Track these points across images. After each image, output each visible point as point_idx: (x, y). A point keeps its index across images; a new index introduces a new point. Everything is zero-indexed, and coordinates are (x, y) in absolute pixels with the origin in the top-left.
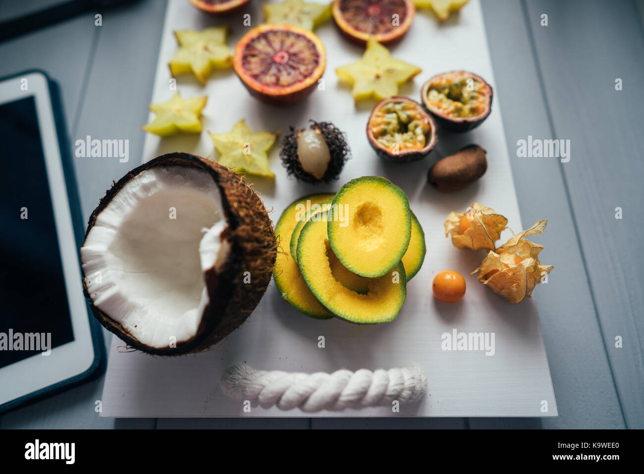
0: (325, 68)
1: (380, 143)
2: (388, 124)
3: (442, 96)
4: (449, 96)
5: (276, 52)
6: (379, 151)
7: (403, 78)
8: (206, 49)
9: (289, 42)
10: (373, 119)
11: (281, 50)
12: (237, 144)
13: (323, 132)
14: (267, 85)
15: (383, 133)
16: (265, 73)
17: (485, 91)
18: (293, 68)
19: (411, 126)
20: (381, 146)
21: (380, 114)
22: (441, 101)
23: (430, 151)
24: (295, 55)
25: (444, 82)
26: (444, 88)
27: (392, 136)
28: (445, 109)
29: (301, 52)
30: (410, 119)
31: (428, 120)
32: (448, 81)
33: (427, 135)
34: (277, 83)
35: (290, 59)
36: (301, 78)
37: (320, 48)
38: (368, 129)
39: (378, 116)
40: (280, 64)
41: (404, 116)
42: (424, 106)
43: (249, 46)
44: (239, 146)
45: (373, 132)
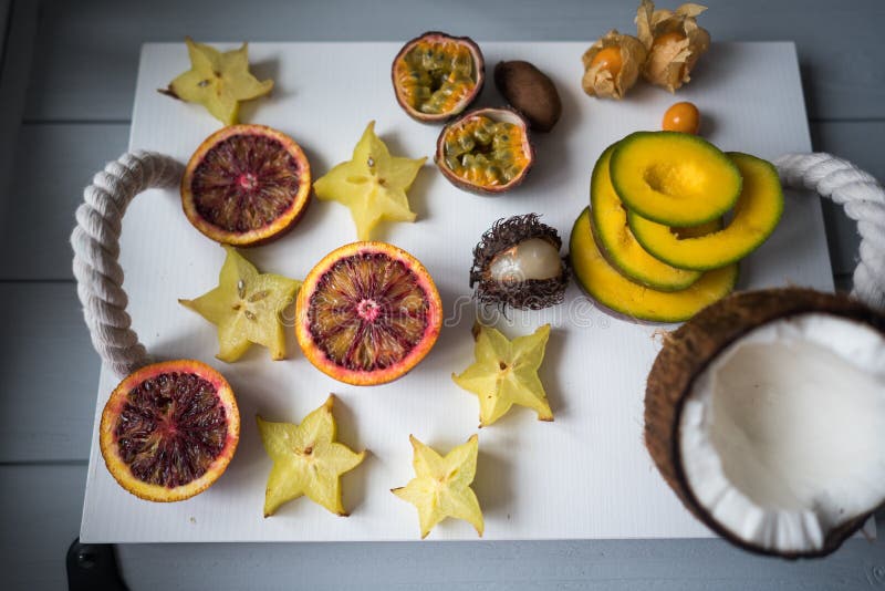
1: (512, 178)
3: (436, 96)
4: (434, 88)
8: (309, 452)
15: (497, 172)
17: (432, 41)
19: (482, 138)
22: (444, 98)
26: (421, 92)
27: (499, 162)
28: (461, 93)
31: (474, 116)
32: (408, 86)
44: (503, 378)
45: (498, 184)
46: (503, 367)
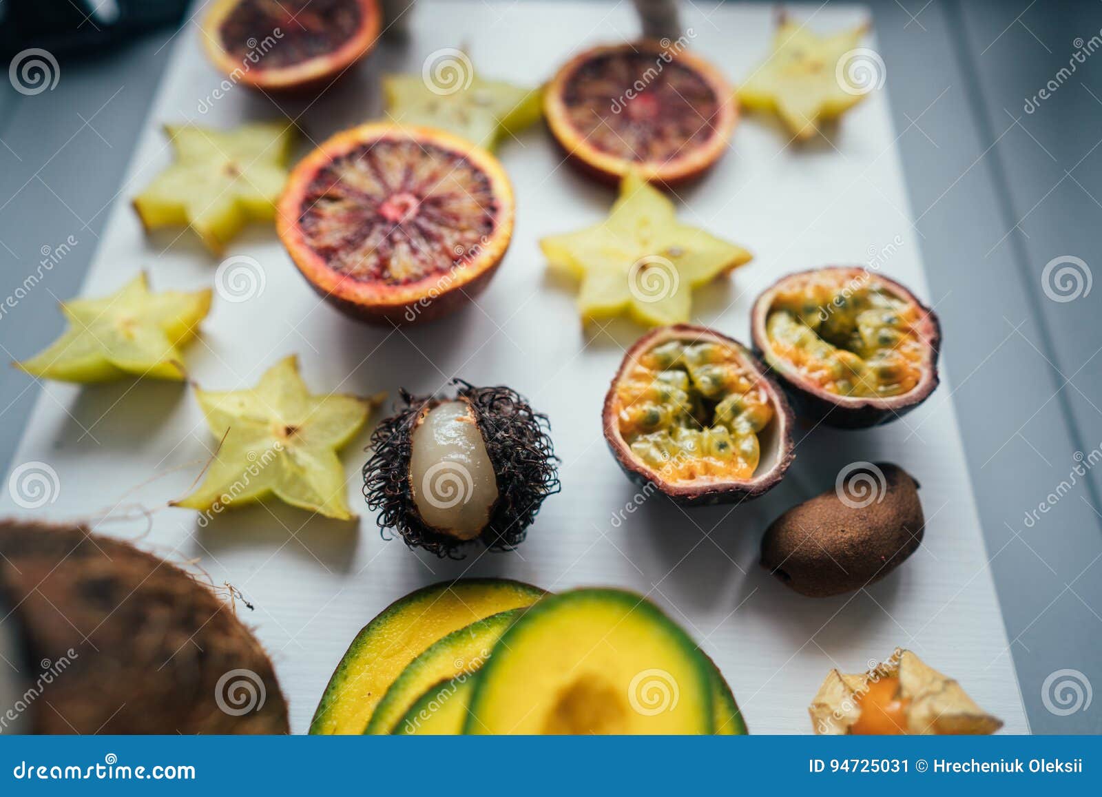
0: (509, 240)
1: (639, 452)
2: (663, 399)
3: (804, 331)
4: (823, 332)
5: (390, 192)
6: (634, 474)
7: (705, 272)
8: (232, 171)
9: (424, 170)
10: (624, 383)
11: (402, 190)
12: (265, 422)
13: (481, 422)
14: (355, 277)
15: (649, 425)
16: (351, 244)
17: (921, 325)
18: (428, 236)
19: (723, 408)
20: (639, 462)
21: (641, 369)
22: (801, 344)
23: (771, 485)
24: (437, 202)
25: (810, 294)
26: (810, 310)
27: (672, 432)
28: (813, 369)
29: (452, 196)
30: (722, 389)
31: (768, 393)
32: (820, 290)
33: (765, 435)
34: (381, 273)
35: (421, 213)
36: (442, 262)
37: (500, 189)
38: (606, 412)
39: (637, 377)
40: (396, 223)
41: (703, 381)
42: (758, 354)
43: (324, 175)
44: (270, 429)
45: (621, 422)
46: (289, 431)
